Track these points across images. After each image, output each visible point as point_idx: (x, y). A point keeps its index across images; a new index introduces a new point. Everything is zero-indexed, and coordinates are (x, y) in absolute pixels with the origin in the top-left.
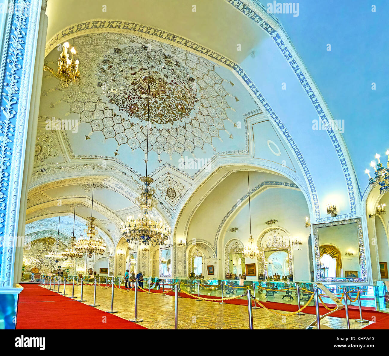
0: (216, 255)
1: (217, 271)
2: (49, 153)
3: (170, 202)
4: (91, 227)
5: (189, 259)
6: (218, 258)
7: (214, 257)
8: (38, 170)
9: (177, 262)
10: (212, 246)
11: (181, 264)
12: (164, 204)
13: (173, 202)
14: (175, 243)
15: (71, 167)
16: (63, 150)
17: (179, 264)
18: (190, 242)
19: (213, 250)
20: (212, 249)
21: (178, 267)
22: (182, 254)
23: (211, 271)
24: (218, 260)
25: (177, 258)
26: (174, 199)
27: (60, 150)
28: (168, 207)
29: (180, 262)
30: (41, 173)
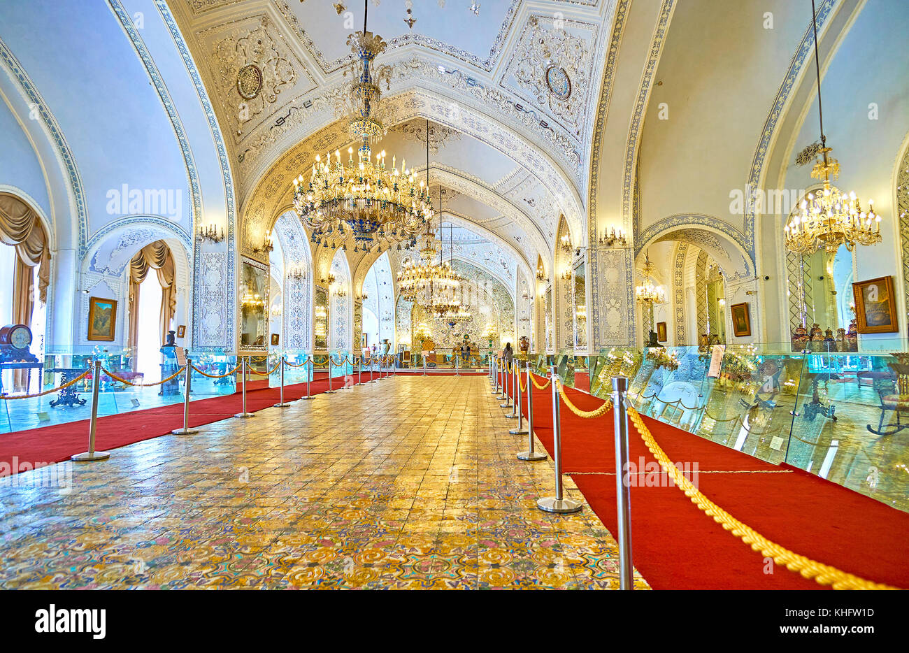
0: (754, 262)
1: (757, 320)
2: (277, 78)
3: (562, 110)
4: (429, 234)
5: (699, 289)
6: (758, 275)
7: (748, 274)
8: (272, 125)
9: (602, 299)
10: (735, 234)
11: (618, 306)
12: (551, 124)
13: (572, 108)
14: (592, 239)
15: (329, 95)
16: (303, 61)
17: (608, 306)
18: (648, 229)
19: (740, 248)
20: (737, 245)
21: (605, 316)
22: (620, 273)
23: (741, 322)
24: (761, 282)
25: (601, 287)
26: (570, 99)
27: (295, 62)
28: (562, 131)
29: (613, 301)
30: (278, 128)
